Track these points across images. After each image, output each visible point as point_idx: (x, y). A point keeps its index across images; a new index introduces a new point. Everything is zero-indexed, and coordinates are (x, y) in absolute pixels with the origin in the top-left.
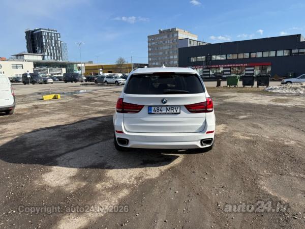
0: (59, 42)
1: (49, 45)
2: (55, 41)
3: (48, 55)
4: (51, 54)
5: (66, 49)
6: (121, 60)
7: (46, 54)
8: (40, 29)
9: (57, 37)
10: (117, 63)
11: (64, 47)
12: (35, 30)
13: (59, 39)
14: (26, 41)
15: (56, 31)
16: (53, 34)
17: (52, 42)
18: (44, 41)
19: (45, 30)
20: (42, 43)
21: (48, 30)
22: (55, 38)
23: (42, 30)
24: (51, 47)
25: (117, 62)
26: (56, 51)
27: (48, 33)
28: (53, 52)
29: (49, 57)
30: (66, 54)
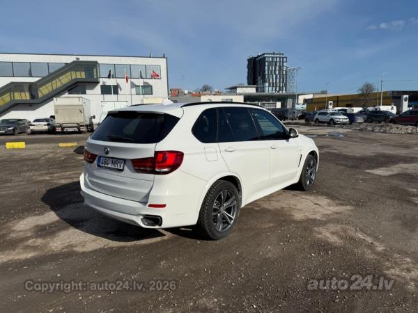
0: (285, 68)
1: (271, 73)
2: (280, 67)
3: (269, 86)
4: (273, 84)
5: (293, 77)
6: (368, 87)
7: (267, 84)
8: (264, 54)
9: (283, 62)
10: (360, 92)
11: (291, 74)
12: (259, 56)
13: (285, 64)
14: (247, 70)
15: (282, 54)
16: (278, 59)
17: (275, 69)
18: (266, 68)
19: (269, 54)
20: (264, 71)
21: (274, 54)
22: (280, 64)
23: (266, 55)
24: (274, 76)
25: (360, 90)
26: (280, 81)
27: (273, 58)
28: (276, 81)
29: (270, 88)
30: (293, 83)
